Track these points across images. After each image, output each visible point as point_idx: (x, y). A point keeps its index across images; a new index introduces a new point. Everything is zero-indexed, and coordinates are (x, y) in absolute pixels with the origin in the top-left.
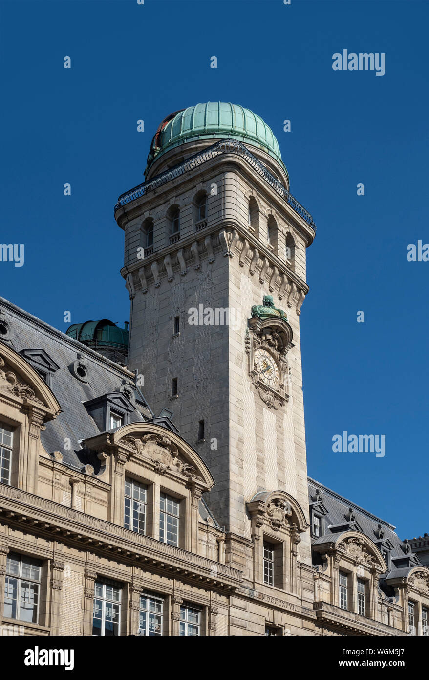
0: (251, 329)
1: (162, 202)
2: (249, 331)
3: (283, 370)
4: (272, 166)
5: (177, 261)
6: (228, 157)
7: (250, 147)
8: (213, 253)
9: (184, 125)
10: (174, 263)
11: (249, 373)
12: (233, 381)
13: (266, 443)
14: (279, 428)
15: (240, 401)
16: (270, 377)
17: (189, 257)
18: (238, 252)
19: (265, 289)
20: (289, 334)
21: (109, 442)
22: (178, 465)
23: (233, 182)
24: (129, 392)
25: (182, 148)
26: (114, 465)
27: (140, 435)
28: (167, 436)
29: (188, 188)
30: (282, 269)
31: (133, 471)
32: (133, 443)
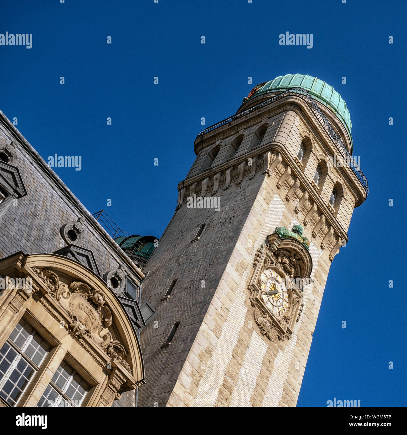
0: (267, 246)
1: (233, 133)
2: (265, 245)
3: (293, 303)
4: (337, 125)
5: (224, 178)
6: (293, 98)
7: (320, 105)
8: (256, 171)
9: (273, 84)
10: (222, 179)
11: (249, 285)
12: (225, 284)
13: (242, 371)
14: (268, 363)
15: (224, 308)
16: (275, 304)
17: (236, 175)
18: (279, 175)
19: (298, 219)
20: (308, 265)
21: (19, 264)
22: (105, 337)
23: (292, 119)
24: (120, 280)
25: (264, 96)
26: (13, 296)
27: (69, 278)
28: (103, 293)
29: (255, 123)
30: (322, 209)
31: (36, 316)
32: (54, 282)
